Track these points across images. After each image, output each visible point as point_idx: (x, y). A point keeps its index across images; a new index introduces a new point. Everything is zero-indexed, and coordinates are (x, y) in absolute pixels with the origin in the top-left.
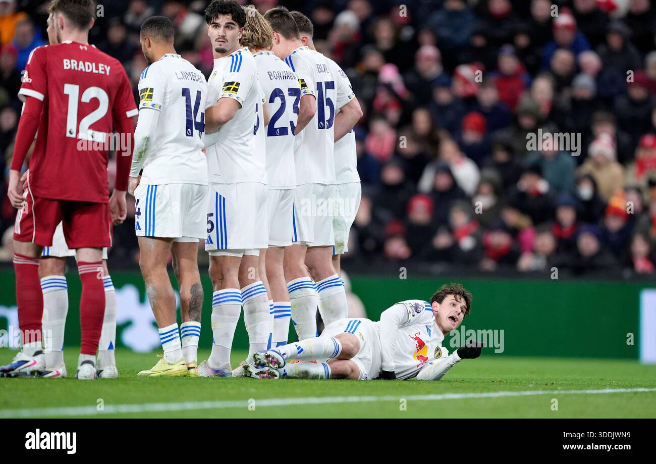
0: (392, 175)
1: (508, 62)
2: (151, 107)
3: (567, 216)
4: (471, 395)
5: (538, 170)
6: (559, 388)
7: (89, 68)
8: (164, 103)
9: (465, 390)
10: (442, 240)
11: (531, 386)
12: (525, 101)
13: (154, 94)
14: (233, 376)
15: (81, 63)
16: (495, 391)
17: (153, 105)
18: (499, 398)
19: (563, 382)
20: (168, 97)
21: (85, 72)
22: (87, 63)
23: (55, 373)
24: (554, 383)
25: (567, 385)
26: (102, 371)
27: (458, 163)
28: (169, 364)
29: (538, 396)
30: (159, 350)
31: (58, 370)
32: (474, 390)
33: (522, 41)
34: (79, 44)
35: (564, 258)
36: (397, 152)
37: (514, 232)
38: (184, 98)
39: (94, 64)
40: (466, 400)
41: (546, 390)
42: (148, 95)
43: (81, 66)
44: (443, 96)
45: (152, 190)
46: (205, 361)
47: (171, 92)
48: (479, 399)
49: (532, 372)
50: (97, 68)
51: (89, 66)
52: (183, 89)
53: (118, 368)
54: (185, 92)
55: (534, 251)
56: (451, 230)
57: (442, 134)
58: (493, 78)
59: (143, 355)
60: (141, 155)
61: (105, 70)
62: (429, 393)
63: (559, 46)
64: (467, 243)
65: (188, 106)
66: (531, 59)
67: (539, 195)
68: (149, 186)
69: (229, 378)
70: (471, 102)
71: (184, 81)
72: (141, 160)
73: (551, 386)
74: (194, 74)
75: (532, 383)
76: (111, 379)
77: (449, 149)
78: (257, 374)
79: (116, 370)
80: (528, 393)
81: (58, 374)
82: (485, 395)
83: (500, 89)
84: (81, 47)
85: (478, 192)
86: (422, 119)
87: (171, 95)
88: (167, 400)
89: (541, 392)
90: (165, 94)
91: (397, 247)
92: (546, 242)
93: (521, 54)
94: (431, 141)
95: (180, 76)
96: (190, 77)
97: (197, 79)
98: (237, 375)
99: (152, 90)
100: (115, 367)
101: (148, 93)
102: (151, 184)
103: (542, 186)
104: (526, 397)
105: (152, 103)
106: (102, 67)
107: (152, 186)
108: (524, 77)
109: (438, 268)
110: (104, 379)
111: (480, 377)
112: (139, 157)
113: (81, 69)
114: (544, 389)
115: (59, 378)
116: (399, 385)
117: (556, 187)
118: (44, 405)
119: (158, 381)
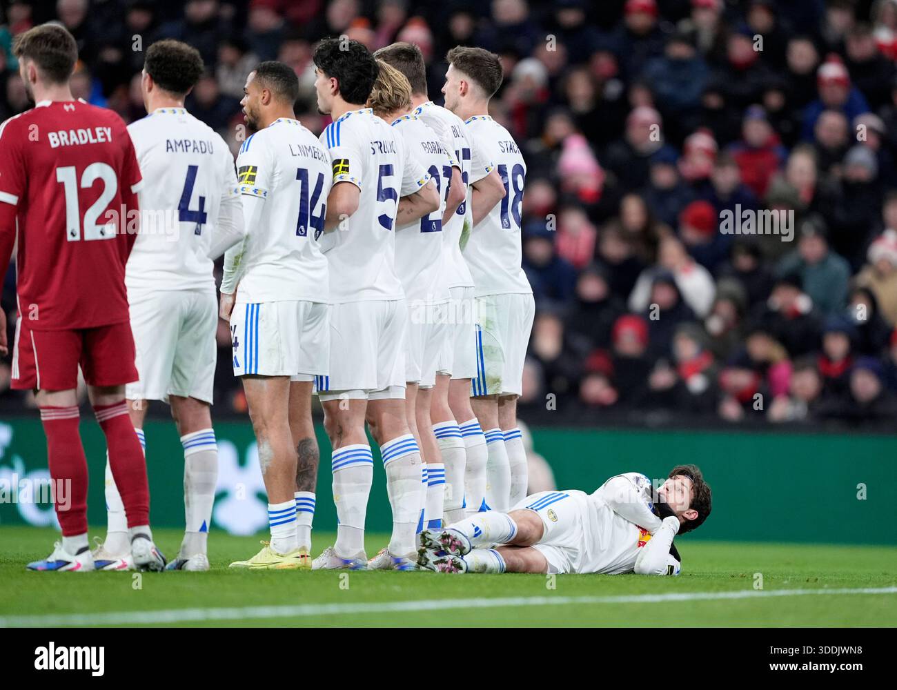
0: (592, 288)
1: (757, 129)
2: (253, 193)
3: (837, 346)
4: (703, 595)
5: (796, 281)
6: (826, 586)
7: (84, 139)
8: (271, 187)
9: (693, 588)
10: (662, 378)
11: (786, 582)
12: (777, 184)
13: (258, 175)
14: (369, 568)
15: (72, 133)
16: (736, 589)
17: (256, 191)
18: (740, 600)
19: (831, 577)
20: (276, 179)
21: (80, 145)
22: (80, 132)
23: (119, 563)
24: (819, 578)
25: (836, 582)
26: (186, 561)
27: (686, 270)
28: (278, 555)
29: (796, 597)
30: (264, 532)
31: (124, 559)
32: (707, 589)
33: (774, 100)
34: (62, 104)
35: (833, 404)
36: (598, 255)
37: (762, 369)
38: (300, 182)
39: (89, 130)
40: (695, 603)
41: (808, 588)
42: (250, 176)
43: (73, 137)
44: (663, 177)
45: (253, 311)
46: (330, 547)
47: (280, 173)
48: (713, 600)
49: (788, 564)
50: (95, 136)
51: (83, 135)
52: (299, 169)
53: (209, 557)
54: (302, 174)
55: (789, 394)
56: (674, 364)
57: (662, 231)
58: (733, 152)
59: (242, 538)
60: (238, 261)
61: (105, 136)
62: (643, 592)
63: (824, 107)
64: (697, 383)
65: (304, 193)
66: (786, 126)
67: (798, 316)
68: (248, 305)
69: (364, 571)
70: (703, 185)
71: (302, 158)
72: (238, 268)
73: (815, 584)
74: (316, 150)
75: (788, 579)
76: (198, 573)
77: (671, 252)
78: (436, 563)
79: (207, 561)
80: (782, 593)
81: (124, 565)
82: (722, 595)
83: (742, 167)
84: (66, 108)
85: (713, 311)
86: (633, 210)
87: (280, 178)
88: (276, 602)
89: (799, 592)
90: (273, 174)
91: (597, 389)
92: (806, 382)
93: (774, 118)
94: (648, 241)
95: (296, 151)
96: (310, 154)
97: (320, 156)
98: (375, 567)
99: (255, 169)
100: (206, 557)
101: (249, 173)
102: (250, 303)
103: (803, 304)
104: (780, 598)
105: (253, 187)
106: (100, 132)
107: (253, 305)
108: (778, 151)
109: (656, 417)
110: (189, 573)
111: (716, 570)
112: (235, 264)
113: (74, 143)
114: (804, 588)
115: (125, 571)
116: (601, 581)
117: (821, 305)
118: (105, 608)
119: (263, 575)
